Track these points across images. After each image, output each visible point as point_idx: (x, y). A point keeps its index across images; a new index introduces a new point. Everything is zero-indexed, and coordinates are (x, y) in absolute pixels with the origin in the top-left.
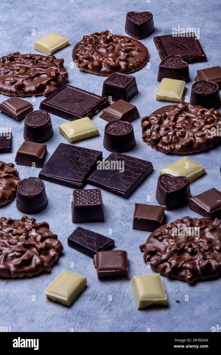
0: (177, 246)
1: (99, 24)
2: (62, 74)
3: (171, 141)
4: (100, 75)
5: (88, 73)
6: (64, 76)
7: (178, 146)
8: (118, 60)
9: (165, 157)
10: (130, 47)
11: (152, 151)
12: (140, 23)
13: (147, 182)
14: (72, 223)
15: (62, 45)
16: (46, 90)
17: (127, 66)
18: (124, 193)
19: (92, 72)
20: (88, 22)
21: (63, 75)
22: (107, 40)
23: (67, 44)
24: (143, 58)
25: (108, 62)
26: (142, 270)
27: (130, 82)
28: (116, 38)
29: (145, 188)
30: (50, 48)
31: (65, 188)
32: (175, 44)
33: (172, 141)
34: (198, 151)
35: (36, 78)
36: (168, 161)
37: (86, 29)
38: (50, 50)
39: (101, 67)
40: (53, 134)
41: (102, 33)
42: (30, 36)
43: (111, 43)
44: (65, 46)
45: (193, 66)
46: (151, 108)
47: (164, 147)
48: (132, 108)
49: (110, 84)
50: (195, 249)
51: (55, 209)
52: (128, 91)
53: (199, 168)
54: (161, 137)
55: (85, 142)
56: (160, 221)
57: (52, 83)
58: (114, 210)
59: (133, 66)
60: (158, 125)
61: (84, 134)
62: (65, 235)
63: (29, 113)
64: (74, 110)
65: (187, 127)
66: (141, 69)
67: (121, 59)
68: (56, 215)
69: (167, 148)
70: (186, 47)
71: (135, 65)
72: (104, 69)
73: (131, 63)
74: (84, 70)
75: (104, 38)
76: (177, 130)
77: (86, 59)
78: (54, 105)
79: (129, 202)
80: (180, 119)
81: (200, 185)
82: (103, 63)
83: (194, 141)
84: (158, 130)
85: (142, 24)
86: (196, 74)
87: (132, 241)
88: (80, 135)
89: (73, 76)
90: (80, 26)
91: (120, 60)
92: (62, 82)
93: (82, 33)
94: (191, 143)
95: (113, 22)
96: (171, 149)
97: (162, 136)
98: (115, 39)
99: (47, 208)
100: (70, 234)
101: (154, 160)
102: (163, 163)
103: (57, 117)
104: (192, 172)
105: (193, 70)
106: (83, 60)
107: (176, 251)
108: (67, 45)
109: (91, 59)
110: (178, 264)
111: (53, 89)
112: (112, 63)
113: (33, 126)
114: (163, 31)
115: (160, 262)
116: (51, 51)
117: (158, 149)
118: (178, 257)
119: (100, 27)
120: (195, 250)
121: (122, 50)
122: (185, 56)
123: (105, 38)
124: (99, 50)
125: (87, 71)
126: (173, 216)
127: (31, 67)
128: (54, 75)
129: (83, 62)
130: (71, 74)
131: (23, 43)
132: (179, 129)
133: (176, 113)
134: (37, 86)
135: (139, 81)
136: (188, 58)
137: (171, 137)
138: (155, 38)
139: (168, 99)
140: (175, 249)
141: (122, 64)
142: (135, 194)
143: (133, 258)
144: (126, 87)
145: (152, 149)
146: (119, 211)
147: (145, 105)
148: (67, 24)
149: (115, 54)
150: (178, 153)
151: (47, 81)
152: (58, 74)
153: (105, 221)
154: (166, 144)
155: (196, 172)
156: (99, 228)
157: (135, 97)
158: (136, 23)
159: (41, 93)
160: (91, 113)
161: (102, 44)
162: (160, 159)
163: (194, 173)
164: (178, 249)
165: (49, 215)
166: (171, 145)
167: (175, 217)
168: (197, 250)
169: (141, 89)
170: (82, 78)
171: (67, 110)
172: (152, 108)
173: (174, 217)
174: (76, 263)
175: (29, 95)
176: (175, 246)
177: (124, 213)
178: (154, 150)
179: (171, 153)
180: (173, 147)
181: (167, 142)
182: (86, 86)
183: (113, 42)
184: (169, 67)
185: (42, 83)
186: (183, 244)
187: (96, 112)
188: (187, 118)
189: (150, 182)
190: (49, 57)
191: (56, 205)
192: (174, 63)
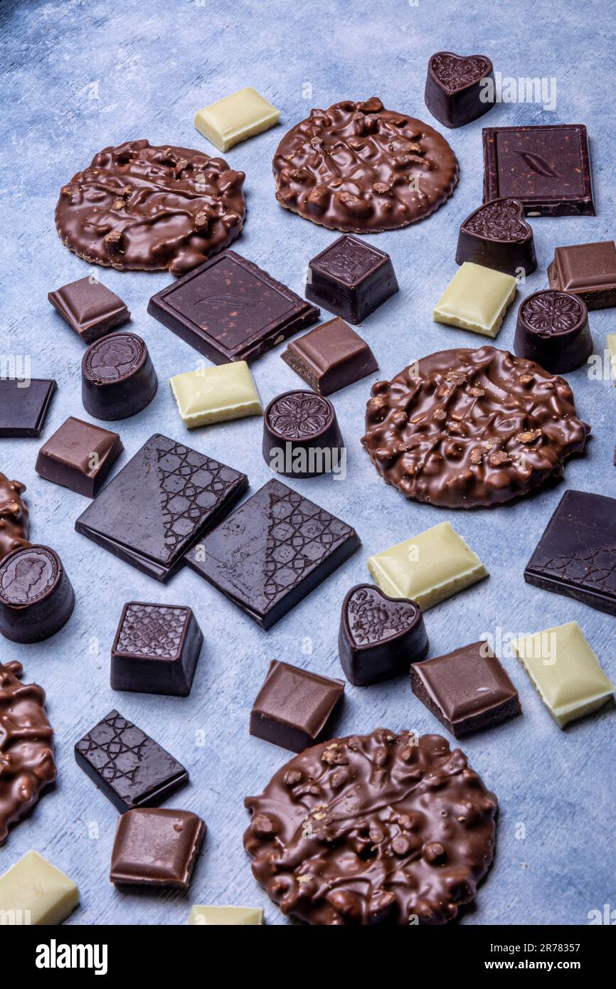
0: (328, 828)
1: (370, 68)
2: (227, 218)
3: (421, 470)
4: (322, 226)
5: (297, 214)
6: (228, 225)
7: (438, 484)
8: (370, 191)
9: (402, 508)
10: (412, 157)
11: (375, 485)
12: (455, 88)
13: (332, 584)
14: (109, 687)
15: (258, 127)
16: (176, 261)
17: (389, 210)
18: (260, 618)
19: (305, 216)
20: (346, 59)
21: (228, 221)
22: (365, 126)
23: (274, 122)
24: (436, 189)
25: (345, 196)
26: (232, 875)
27: (373, 269)
28: (387, 125)
29: (323, 601)
30: (226, 134)
31: (128, 572)
32: (528, 157)
33: (425, 470)
34: (487, 504)
35: (159, 225)
36: (406, 522)
37: (332, 82)
38: (225, 139)
39: (324, 208)
40: (154, 395)
41: (358, 107)
42: (197, 88)
43: (371, 139)
44: (268, 127)
45: (557, 224)
46: (415, 346)
47: (402, 482)
48: (357, 348)
49: (323, 271)
50: (372, 844)
51: (85, 636)
52: (364, 294)
53: (468, 566)
54: (400, 455)
55: (223, 429)
56: (314, 733)
57: (196, 241)
58: (225, 662)
59: (407, 211)
60: (404, 413)
61: (221, 412)
62: (81, 724)
63: (100, 340)
64: (221, 333)
65: (472, 428)
66: (428, 218)
67: (380, 191)
68: (79, 654)
69: (407, 486)
70: (552, 167)
71: (412, 208)
72: (331, 213)
73: (402, 203)
74: (287, 207)
75: (357, 121)
76: (447, 437)
77: (296, 180)
78: (179, 308)
79: (268, 641)
80: (464, 401)
81: (461, 613)
82: (333, 196)
83: (479, 477)
84: (402, 427)
85: (459, 92)
86: (551, 257)
87: (238, 772)
88: (211, 413)
89: (259, 222)
90: (325, 70)
91: (376, 193)
92: (223, 240)
93: (321, 92)
94: (471, 482)
95: (406, 66)
96: (418, 490)
97: (404, 452)
98: (384, 127)
99: (64, 629)
100: (93, 722)
101: (370, 514)
102: (391, 526)
103: (182, 341)
104: (447, 577)
105: (553, 238)
106: (290, 182)
107: (319, 844)
108: (276, 125)
109: (309, 181)
110: (315, 889)
111: (191, 259)
112: (353, 203)
113: (96, 381)
114: (515, 108)
115: (274, 869)
116: (227, 142)
117: (390, 481)
118: (323, 862)
119: (370, 77)
120: (372, 849)
121: (389, 163)
122: (540, 197)
123: (361, 123)
124: (335, 158)
125: (293, 209)
126: (363, 706)
127: (157, 189)
128: (202, 223)
129: (289, 187)
130: (255, 215)
131: (175, 106)
132: (454, 433)
133: (459, 383)
134: (154, 248)
135: (412, 256)
136: (547, 203)
137: (423, 456)
138: (484, 130)
139: (460, 324)
140: (321, 837)
141: (380, 204)
142: (292, 619)
143: (220, 831)
144: (359, 286)
145: (378, 477)
146: (234, 667)
147: (403, 335)
148: (295, 62)
149: (370, 173)
150: (435, 503)
151: (182, 236)
152: (213, 220)
153: (190, 696)
154: (409, 477)
155: (459, 576)
156: (170, 716)
157: (385, 304)
158: (444, 87)
159: (165, 266)
160: (258, 346)
161: (347, 138)
162: (388, 513)
163: (451, 580)
164: (329, 839)
165: (64, 653)
166: (421, 480)
167: (368, 710)
168: (376, 850)
169: (408, 281)
170: (278, 230)
171: (205, 329)
172: (417, 344)
173: (365, 709)
174: (78, 822)
175: (136, 268)
176: (325, 827)
177: (246, 677)
178: (382, 481)
179: (417, 499)
180: (423, 486)
181: (411, 471)
182: (279, 256)
183: (376, 136)
184: (483, 235)
185: (168, 242)
186: (348, 823)
187: (277, 341)
188: (485, 400)
189: (339, 583)
190: (213, 163)
191: (90, 623)
192: (499, 225)
